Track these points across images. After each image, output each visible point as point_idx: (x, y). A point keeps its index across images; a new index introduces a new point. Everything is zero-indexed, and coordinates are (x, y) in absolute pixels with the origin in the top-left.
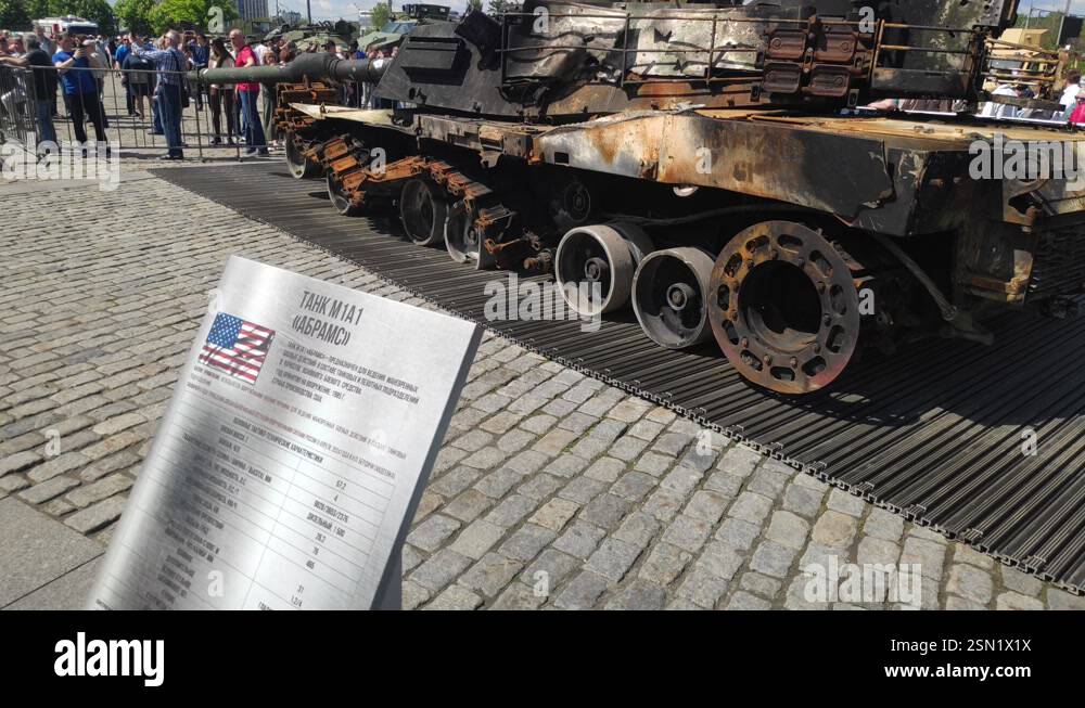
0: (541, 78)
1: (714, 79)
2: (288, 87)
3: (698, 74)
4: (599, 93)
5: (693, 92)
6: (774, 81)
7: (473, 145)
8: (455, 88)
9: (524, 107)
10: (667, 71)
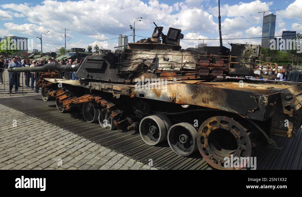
0: (131, 71)
1: (183, 71)
2: (43, 74)
3: (178, 70)
4: (148, 75)
5: (177, 75)
6: (201, 72)
7: (110, 91)
8: (102, 74)
9: (125, 80)
10: (168, 69)
